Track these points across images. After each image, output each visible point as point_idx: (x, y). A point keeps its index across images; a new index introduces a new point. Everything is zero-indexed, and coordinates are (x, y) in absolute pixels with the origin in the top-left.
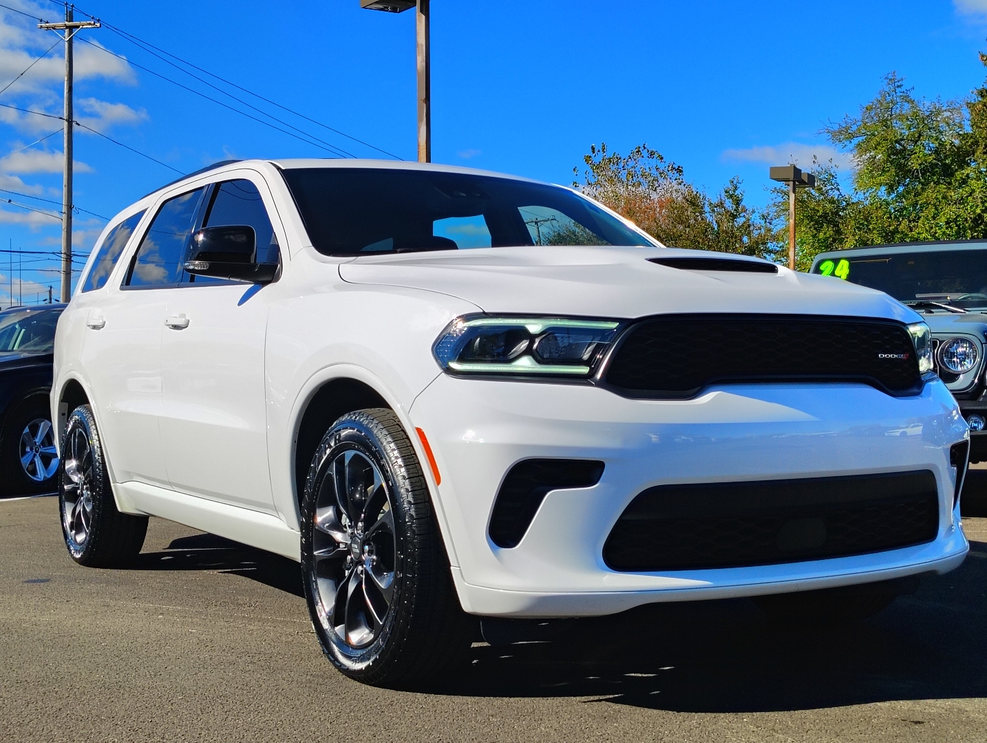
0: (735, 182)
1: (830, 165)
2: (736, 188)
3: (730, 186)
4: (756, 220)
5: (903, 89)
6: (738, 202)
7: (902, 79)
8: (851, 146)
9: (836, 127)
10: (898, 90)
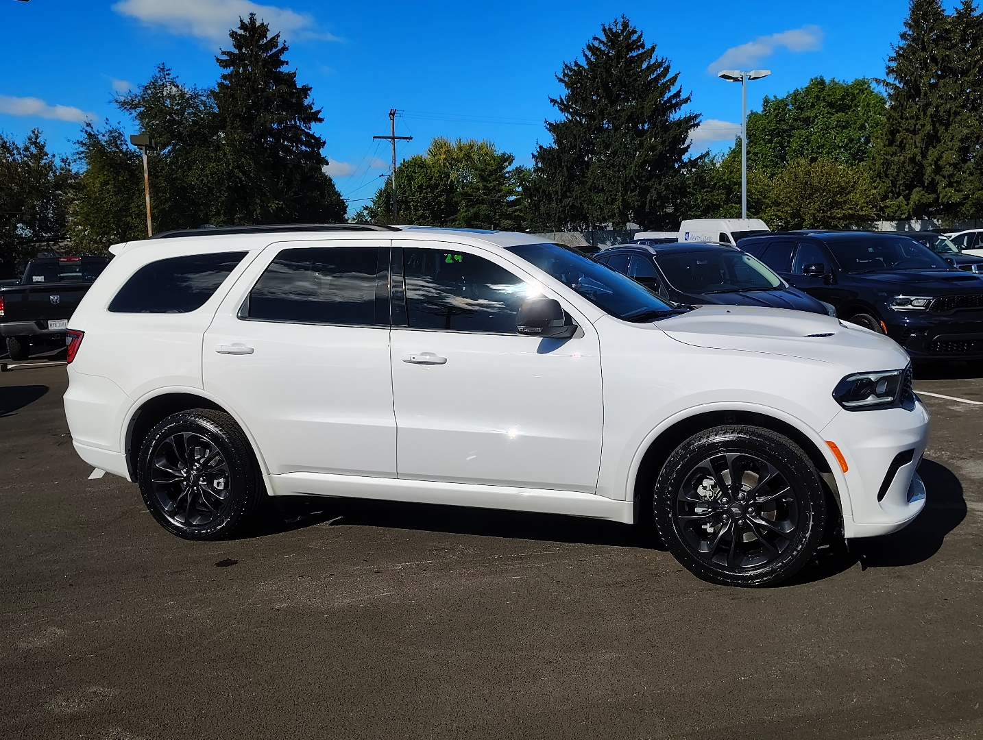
0: (36, 132)
1: (119, 126)
2: (37, 137)
3: (32, 135)
4: (58, 163)
5: (171, 77)
6: (41, 148)
7: (169, 70)
8: (135, 114)
9: (122, 99)
10: (167, 77)
